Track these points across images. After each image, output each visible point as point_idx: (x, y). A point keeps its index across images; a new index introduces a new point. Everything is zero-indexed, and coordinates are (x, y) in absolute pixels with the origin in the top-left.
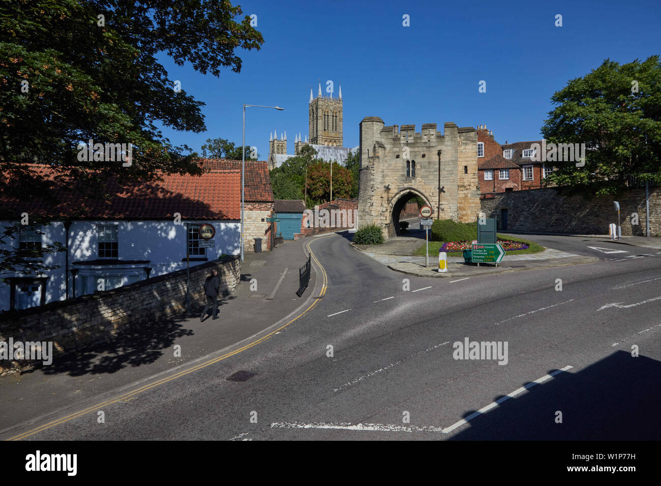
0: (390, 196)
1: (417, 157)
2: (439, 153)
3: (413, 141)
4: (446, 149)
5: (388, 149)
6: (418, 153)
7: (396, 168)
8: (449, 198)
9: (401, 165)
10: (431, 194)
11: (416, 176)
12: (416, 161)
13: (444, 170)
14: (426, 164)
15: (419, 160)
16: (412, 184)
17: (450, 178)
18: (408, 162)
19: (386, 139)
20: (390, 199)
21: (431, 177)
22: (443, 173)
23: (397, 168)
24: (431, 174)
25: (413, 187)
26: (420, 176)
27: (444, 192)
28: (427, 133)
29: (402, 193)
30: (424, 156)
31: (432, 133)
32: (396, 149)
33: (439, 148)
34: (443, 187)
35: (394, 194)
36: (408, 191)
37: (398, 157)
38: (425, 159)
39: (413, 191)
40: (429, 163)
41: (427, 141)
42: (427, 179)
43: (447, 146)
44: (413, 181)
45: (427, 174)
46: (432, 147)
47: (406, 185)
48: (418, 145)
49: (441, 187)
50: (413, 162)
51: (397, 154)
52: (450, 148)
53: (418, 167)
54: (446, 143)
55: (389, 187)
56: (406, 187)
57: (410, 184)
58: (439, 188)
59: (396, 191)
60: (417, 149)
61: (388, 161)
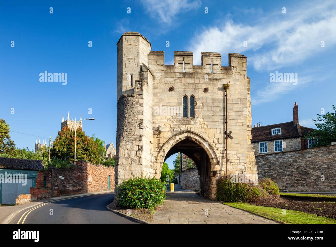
0: (161, 142)
1: (198, 91)
2: (225, 88)
3: (191, 71)
4: (233, 83)
5: (158, 79)
6: (199, 86)
7: (168, 104)
8: (237, 145)
9: (176, 101)
10: (216, 141)
11: (196, 116)
12: (196, 96)
13: (231, 109)
14: (209, 101)
15: (199, 95)
16: (192, 126)
17: (239, 121)
18: (185, 97)
19: (155, 65)
20: (161, 145)
21: (216, 118)
22: (231, 114)
23: (171, 104)
24: (215, 114)
25: (193, 130)
26: (201, 116)
27: (231, 138)
28: (210, 62)
29: (178, 138)
30: (206, 90)
31: (215, 62)
32: (170, 80)
33: (225, 82)
34: (231, 132)
35: (167, 139)
36: (186, 135)
37: (171, 89)
38: (208, 95)
39: (192, 136)
40: (213, 100)
41: (209, 71)
42: (210, 120)
43: (235, 80)
44: (192, 123)
45: (211, 114)
46: (217, 79)
47: (183, 128)
48: (199, 76)
49: (228, 132)
50: (193, 97)
51: (170, 85)
52: (238, 83)
53: (199, 104)
54: (233, 76)
55: (160, 129)
56: (183, 129)
57: (188, 126)
58: (225, 133)
59: (170, 135)
60: (197, 81)
61: (158, 95)
